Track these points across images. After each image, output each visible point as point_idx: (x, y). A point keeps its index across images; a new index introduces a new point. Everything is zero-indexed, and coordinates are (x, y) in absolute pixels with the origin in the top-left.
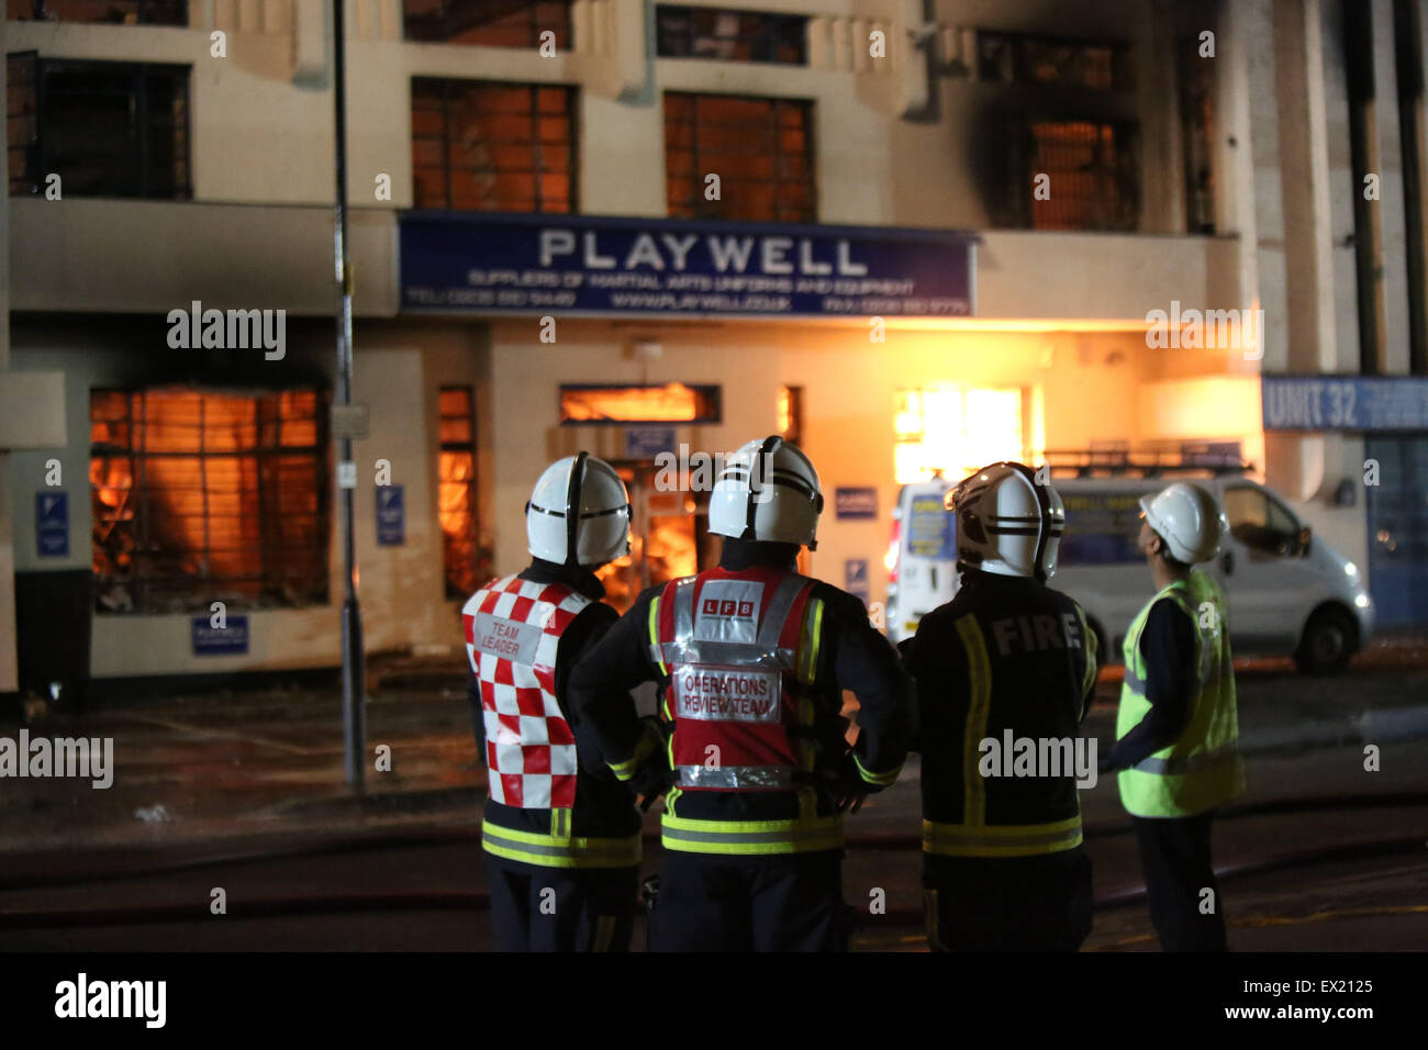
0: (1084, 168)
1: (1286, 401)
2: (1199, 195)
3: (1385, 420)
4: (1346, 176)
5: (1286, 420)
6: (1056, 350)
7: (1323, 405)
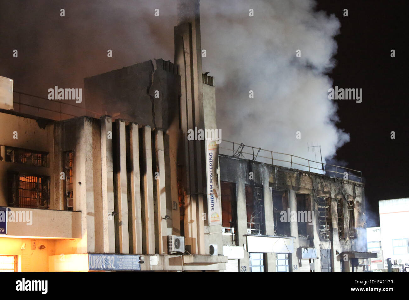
0: (33, 190)
1: (95, 261)
2: (67, 199)
3: (123, 267)
4: (112, 194)
5: (95, 266)
6: (26, 244)
7: (105, 262)
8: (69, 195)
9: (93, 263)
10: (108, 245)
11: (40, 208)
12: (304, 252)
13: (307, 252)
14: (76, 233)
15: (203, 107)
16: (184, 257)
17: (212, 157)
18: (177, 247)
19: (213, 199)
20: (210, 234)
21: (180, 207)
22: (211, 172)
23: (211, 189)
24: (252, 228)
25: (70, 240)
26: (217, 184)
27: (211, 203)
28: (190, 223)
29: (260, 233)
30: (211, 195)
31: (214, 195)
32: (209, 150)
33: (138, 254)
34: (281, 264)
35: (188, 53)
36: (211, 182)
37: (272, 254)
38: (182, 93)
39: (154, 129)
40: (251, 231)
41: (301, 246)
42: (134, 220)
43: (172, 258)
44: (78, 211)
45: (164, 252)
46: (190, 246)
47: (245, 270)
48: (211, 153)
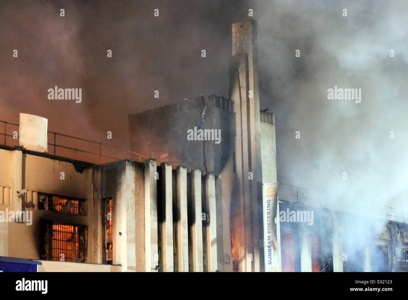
0: (69, 241)
2: (107, 251)
4: (156, 246)
8: (108, 246)
11: (77, 261)
15: (260, 148)
19: (271, 251)
21: (233, 261)
22: (269, 222)
23: (269, 241)
26: (276, 235)
27: (269, 256)
30: (268, 247)
31: (272, 247)
32: (267, 196)
35: (244, 88)
36: (268, 233)
38: (237, 133)
39: (205, 173)
44: (118, 264)
48: (269, 200)
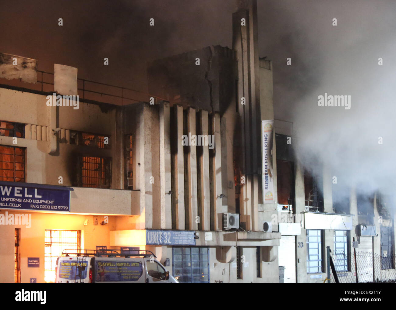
0: (96, 170)
1: (152, 236)
2: (128, 179)
3: (178, 242)
4: (169, 175)
5: (152, 241)
6: (88, 220)
7: (162, 237)
8: (129, 175)
9: (150, 238)
10: (165, 221)
11: (103, 188)
12: (363, 230)
13: (366, 229)
14: (135, 210)
15: (259, 91)
16: (239, 233)
17: (267, 139)
18: (232, 223)
19: (267, 178)
20: (264, 211)
21: (236, 186)
22: (266, 153)
23: (266, 169)
24: (310, 206)
25: (130, 216)
26: (272, 164)
27: (266, 182)
28: (245, 201)
29: (318, 210)
30: (266, 175)
31: (268, 174)
32: (265, 131)
33: (193, 230)
34: (339, 241)
35: (245, 39)
36: (265, 162)
37: (330, 231)
38: (239, 78)
39: (211, 112)
40: (309, 208)
41: (361, 223)
42: (191, 199)
43: (227, 234)
44: (138, 189)
45: (219, 228)
46: (245, 223)
47: (302, 246)
48: (267, 135)
